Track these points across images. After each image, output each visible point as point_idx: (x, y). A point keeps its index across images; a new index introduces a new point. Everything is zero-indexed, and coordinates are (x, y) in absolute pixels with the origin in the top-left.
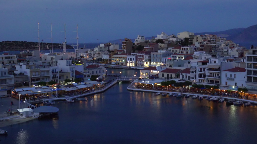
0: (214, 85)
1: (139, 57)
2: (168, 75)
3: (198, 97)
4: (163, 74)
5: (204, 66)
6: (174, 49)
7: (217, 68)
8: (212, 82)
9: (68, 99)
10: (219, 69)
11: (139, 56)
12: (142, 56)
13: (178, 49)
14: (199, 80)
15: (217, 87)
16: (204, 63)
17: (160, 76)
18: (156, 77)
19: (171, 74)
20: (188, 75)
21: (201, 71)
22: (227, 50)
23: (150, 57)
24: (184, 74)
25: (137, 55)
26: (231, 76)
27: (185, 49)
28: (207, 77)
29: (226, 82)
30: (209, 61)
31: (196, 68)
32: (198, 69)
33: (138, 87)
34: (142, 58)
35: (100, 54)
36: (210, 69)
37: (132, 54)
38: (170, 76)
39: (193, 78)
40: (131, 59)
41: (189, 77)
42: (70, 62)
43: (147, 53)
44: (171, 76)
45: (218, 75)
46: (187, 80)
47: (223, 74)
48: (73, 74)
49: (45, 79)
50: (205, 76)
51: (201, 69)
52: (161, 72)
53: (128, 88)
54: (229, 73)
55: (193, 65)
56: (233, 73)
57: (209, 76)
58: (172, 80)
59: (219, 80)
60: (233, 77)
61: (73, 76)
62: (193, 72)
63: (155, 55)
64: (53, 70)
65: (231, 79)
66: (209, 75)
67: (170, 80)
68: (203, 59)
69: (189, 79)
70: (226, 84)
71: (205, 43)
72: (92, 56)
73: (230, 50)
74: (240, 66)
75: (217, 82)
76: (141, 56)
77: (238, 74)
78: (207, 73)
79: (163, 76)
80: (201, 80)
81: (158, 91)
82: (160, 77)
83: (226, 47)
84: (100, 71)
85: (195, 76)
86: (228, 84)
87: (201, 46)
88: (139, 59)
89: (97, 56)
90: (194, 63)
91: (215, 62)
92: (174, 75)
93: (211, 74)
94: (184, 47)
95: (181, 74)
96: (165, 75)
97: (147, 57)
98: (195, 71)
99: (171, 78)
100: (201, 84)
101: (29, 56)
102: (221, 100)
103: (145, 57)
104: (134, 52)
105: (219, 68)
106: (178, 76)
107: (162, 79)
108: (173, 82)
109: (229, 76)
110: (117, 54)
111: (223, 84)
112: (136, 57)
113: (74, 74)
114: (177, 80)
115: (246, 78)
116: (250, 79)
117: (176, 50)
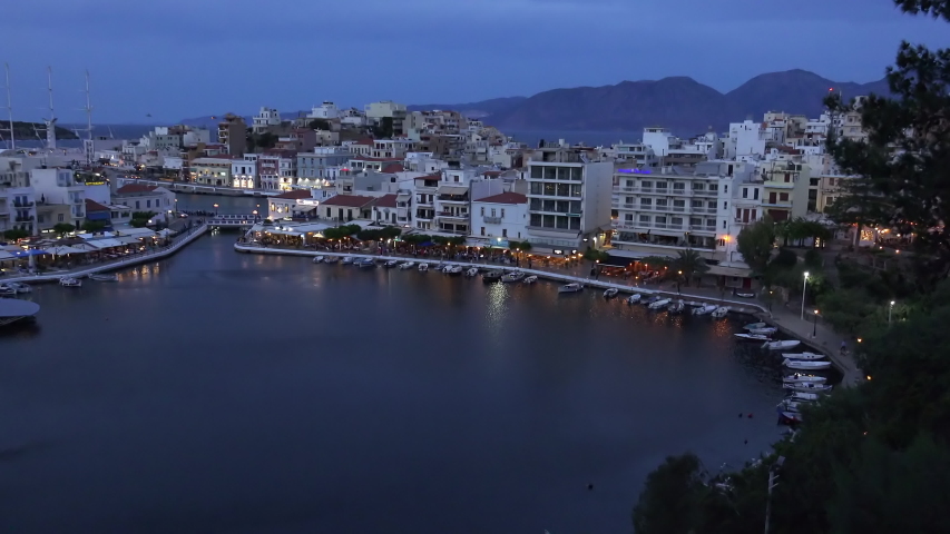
0: (453, 235)
1: (264, 165)
2: (341, 211)
3: (416, 264)
4: (329, 210)
5: (430, 190)
6: (357, 146)
7: (462, 193)
8: (448, 227)
9: (66, 277)
10: (465, 197)
11: (265, 161)
12: (274, 162)
13: (367, 147)
14: (419, 223)
15: (462, 240)
16: (431, 181)
17: (322, 213)
18: (312, 215)
19: (350, 208)
20: (392, 210)
21: (423, 201)
22: (483, 150)
23: (295, 164)
24: (381, 209)
25: (261, 158)
26: (493, 213)
27: (383, 145)
28: (437, 217)
29: (483, 228)
30: (443, 177)
31: (410, 193)
32: (416, 197)
33: (265, 241)
34: (272, 166)
35: (155, 154)
36: (443, 197)
37: (245, 155)
38: (345, 214)
39: (404, 219)
40: (244, 169)
41: (394, 215)
42: (68, 175)
43: (285, 154)
44: (350, 212)
45: (464, 210)
46: (389, 223)
47: (476, 208)
48: (79, 208)
50: (432, 214)
51: (423, 196)
52: (324, 203)
53: (236, 245)
54: (488, 207)
55: (403, 186)
56: (498, 207)
57: (442, 214)
58: (351, 223)
59: (466, 224)
60: (498, 215)
61: (78, 215)
62: (403, 204)
63: (308, 161)
64: (18, 198)
65: (494, 221)
66: (442, 210)
67: (347, 224)
68: (429, 171)
69: (394, 221)
70: (483, 233)
71: (431, 131)
72: (135, 159)
73: (491, 149)
74: (514, 188)
75: (460, 228)
76: (270, 161)
77: (510, 209)
78: (438, 206)
79: (329, 215)
80: (424, 223)
81: (316, 253)
82: (321, 217)
83: (483, 143)
84: (158, 201)
85: (409, 214)
86: (486, 232)
87: (422, 139)
88: (264, 169)
89: (148, 161)
90: (407, 182)
91: (456, 178)
92: (356, 212)
93: (446, 208)
94: (381, 142)
95: (375, 209)
96: (335, 211)
97: (287, 165)
98: (410, 202)
99: (350, 218)
100: (422, 233)
102: (470, 270)
103: (280, 164)
104: (250, 151)
105: (466, 193)
106: (366, 214)
107: (325, 221)
108: (356, 229)
109: (488, 213)
110: (206, 156)
111: (476, 232)
112: (258, 165)
114: (364, 225)
115: (528, 218)
116: (535, 220)
117: (362, 146)
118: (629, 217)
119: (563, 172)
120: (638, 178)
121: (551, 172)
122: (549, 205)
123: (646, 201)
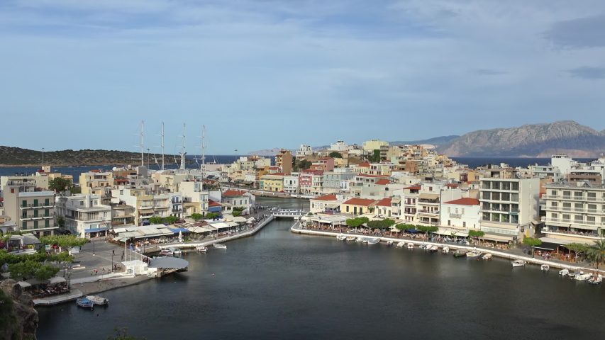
0: (430, 225)
1: (303, 179)
2: (355, 208)
3: (406, 244)
4: (348, 207)
5: (414, 195)
6: (359, 168)
7: (434, 198)
8: (426, 219)
10: (437, 200)
11: (304, 177)
13: (365, 168)
14: (406, 217)
15: (436, 229)
16: (414, 190)
17: (343, 209)
18: (337, 210)
19: (361, 206)
20: (388, 208)
21: (409, 203)
22: (440, 170)
23: (322, 178)
24: (381, 207)
25: (301, 175)
26: (457, 211)
27: (375, 167)
28: (417, 213)
29: (449, 221)
30: (422, 186)
31: (399, 196)
32: (403, 200)
33: (309, 226)
34: (308, 179)
35: (240, 172)
36: (422, 200)
37: (292, 173)
38: (358, 211)
39: (396, 214)
40: (291, 182)
41: (390, 211)
42: (199, 185)
43: (316, 172)
44: (361, 209)
45: (436, 209)
46: (386, 216)
47: (444, 208)
48: (204, 204)
49: (160, 213)
50: (414, 211)
51: (409, 200)
52: (345, 203)
53: (292, 229)
54: (453, 207)
55: (395, 193)
56: (460, 207)
57: (422, 211)
58: (362, 216)
59: (437, 218)
60: (460, 212)
61: (204, 208)
62: (396, 204)
63: (330, 176)
64: (174, 198)
65: (458, 216)
66: (422, 209)
67: (359, 216)
68: (413, 183)
69: (390, 216)
70: (449, 224)
71: (406, 158)
72: (229, 175)
73: (445, 169)
74: (467, 195)
75: (435, 220)
76: (307, 177)
77: (466, 207)
78: (419, 207)
79: (348, 210)
80: (409, 217)
82: (342, 212)
83: (440, 165)
84: (246, 200)
85: (400, 211)
86: (451, 224)
87: (400, 163)
88: (303, 181)
90: (398, 191)
91: (431, 189)
92: (365, 209)
93: (424, 207)
94: (374, 165)
95: (377, 207)
96: (352, 208)
97: (317, 179)
98: (400, 203)
99: (361, 213)
100: (410, 223)
101: (132, 174)
103: (313, 179)
104: (294, 171)
105: (438, 198)
106: (372, 210)
107: (345, 214)
108: (366, 220)
109: (453, 211)
110: (269, 174)
111: (444, 223)
112: (300, 178)
113: (207, 205)
114: (371, 217)
115: (481, 215)
116: (486, 217)
117: (362, 168)
118: (554, 215)
119: (506, 185)
120: (560, 189)
121: (496, 184)
122: (497, 206)
123: (567, 205)
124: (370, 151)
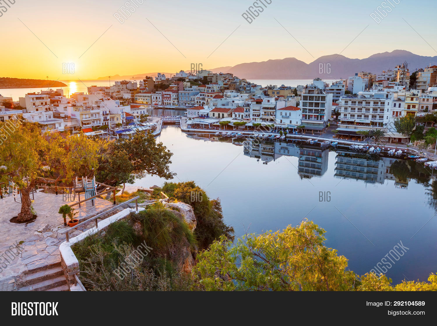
1: (165, 96)
2: (219, 114)
4: (214, 114)
5: (258, 105)
6: (199, 88)
7: (273, 106)
8: (266, 120)
10: (274, 108)
11: (165, 94)
12: (169, 94)
13: (203, 88)
14: (253, 119)
16: (258, 102)
17: (211, 115)
18: (206, 116)
19: (223, 113)
20: (241, 114)
21: (256, 110)
23: (178, 95)
24: (237, 113)
25: (164, 93)
26: (286, 114)
27: (210, 88)
28: (261, 116)
29: (281, 120)
30: (263, 100)
31: (249, 107)
32: (252, 108)
34: (168, 96)
35: (118, 92)
36: (264, 108)
37: (156, 92)
38: (221, 116)
40: (157, 98)
41: (242, 116)
43: (173, 92)
44: (223, 115)
45: (273, 113)
46: (240, 118)
47: (278, 113)
49: (96, 122)
50: (259, 115)
52: (212, 111)
54: (284, 112)
56: (288, 112)
57: (264, 115)
58: (225, 120)
59: (274, 119)
60: (288, 115)
61: (123, 118)
62: (246, 111)
63: (183, 94)
64: (103, 112)
65: (286, 117)
69: (242, 118)
70: (281, 122)
71: (226, 81)
75: (271, 120)
76: (167, 94)
77: (292, 112)
78: (262, 112)
79: (214, 116)
80: (255, 119)
82: (210, 117)
84: (144, 111)
85: (250, 115)
86: (283, 122)
87: (224, 84)
89: (117, 95)
91: (269, 101)
92: (226, 115)
93: (265, 113)
94: (209, 86)
95: (234, 113)
96: (216, 114)
97: (174, 96)
98: (249, 111)
99: (223, 117)
101: (57, 95)
103: (172, 96)
106: (231, 115)
107: (212, 118)
109: (284, 114)
110: (141, 93)
111: (278, 121)
112: (163, 95)
113: (125, 116)
114: (231, 120)
115: (301, 116)
116: (305, 116)
117: (201, 88)
118: (345, 115)
119: (318, 98)
120: (350, 100)
121: (311, 98)
122: (310, 110)
123: (353, 109)
124: (202, 77)
